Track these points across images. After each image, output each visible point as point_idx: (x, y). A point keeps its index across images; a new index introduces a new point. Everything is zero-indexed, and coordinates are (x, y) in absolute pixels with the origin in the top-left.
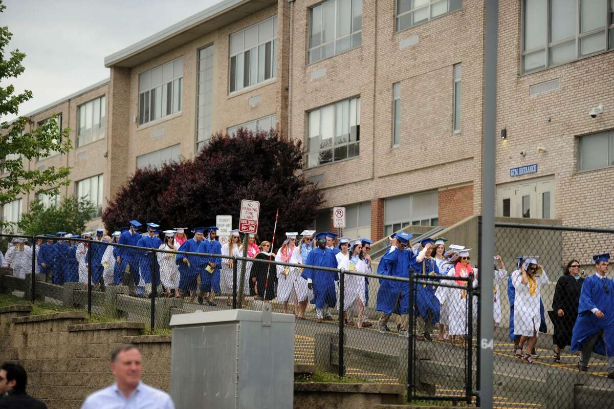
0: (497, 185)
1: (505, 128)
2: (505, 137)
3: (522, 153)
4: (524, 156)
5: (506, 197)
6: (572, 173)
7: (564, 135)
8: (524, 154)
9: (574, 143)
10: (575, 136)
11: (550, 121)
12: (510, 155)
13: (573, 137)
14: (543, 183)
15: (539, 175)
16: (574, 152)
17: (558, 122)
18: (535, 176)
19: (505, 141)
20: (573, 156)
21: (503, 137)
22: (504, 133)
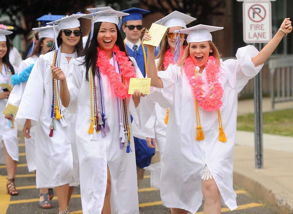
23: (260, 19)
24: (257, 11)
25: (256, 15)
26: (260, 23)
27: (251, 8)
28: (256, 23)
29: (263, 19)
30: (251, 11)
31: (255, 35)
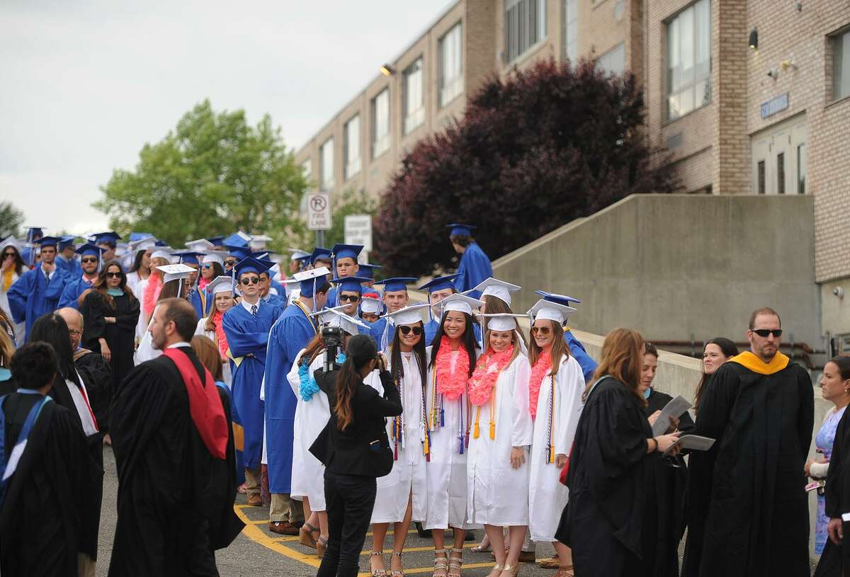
0: (751, 136)
1: (756, 28)
2: (756, 46)
3: (770, 74)
4: (775, 78)
5: (761, 159)
6: (823, 105)
7: (814, 34)
8: (773, 74)
9: (826, 48)
10: (827, 35)
11: (800, 10)
12: (761, 80)
13: (824, 38)
14: (798, 127)
15: (792, 113)
16: (826, 65)
17: (810, 12)
18: (787, 115)
19: (757, 53)
20: (823, 73)
21: (753, 46)
22: (754, 39)
23: (320, 209)
24: (319, 202)
25: (318, 205)
26: (321, 213)
27: (313, 199)
28: (318, 213)
29: (323, 208)
30: (314, 202)
31: (317, 223)
